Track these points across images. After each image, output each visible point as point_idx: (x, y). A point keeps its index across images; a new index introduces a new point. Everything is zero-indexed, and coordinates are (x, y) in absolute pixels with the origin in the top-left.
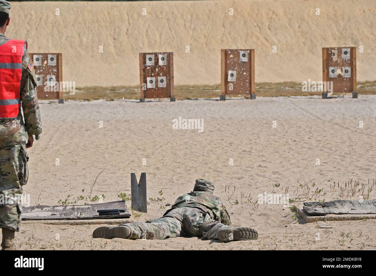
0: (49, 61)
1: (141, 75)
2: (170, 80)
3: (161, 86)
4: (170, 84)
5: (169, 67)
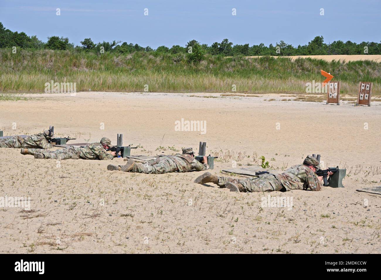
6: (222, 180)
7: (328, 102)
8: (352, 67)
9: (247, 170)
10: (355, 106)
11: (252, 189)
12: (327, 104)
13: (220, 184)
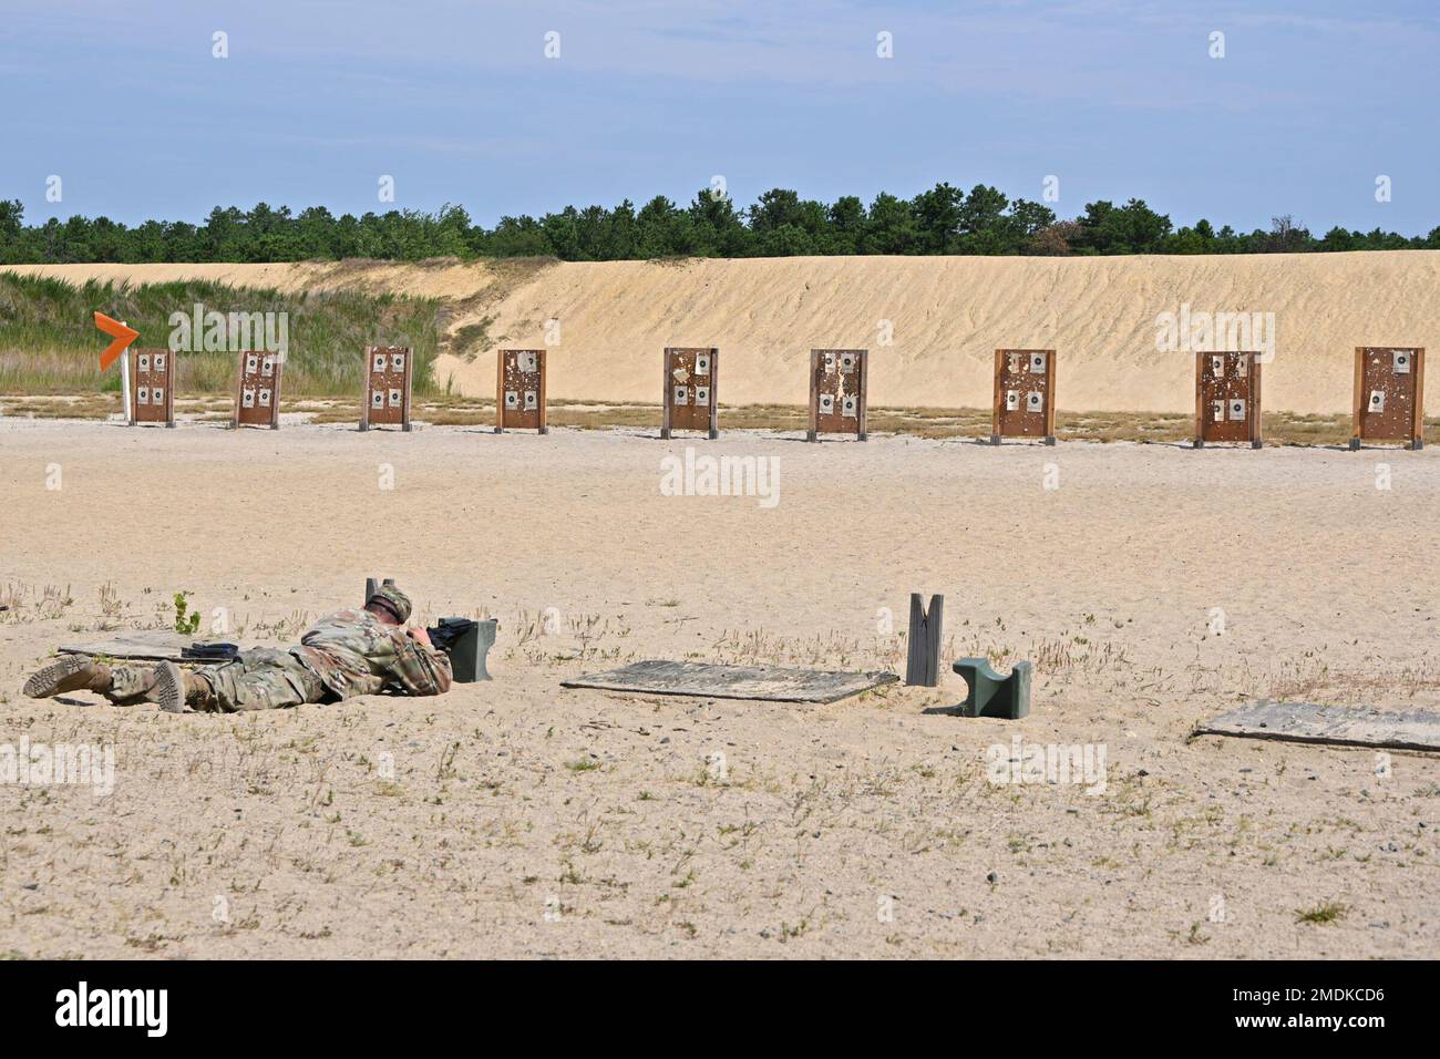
0: (1033, 365)
1: (1198, 395)
2: (1253, 406)
3: (1236, 418)
4: (1252, 414)
5: (1252, 380)
6: (125, 680)
7: (137, 418)
8: (152, 304)
9: (137, 644)
10: (227, 428)
11: (239, 699)
12: (130, 425)
13: (118, 693)
